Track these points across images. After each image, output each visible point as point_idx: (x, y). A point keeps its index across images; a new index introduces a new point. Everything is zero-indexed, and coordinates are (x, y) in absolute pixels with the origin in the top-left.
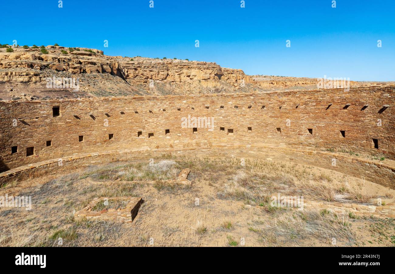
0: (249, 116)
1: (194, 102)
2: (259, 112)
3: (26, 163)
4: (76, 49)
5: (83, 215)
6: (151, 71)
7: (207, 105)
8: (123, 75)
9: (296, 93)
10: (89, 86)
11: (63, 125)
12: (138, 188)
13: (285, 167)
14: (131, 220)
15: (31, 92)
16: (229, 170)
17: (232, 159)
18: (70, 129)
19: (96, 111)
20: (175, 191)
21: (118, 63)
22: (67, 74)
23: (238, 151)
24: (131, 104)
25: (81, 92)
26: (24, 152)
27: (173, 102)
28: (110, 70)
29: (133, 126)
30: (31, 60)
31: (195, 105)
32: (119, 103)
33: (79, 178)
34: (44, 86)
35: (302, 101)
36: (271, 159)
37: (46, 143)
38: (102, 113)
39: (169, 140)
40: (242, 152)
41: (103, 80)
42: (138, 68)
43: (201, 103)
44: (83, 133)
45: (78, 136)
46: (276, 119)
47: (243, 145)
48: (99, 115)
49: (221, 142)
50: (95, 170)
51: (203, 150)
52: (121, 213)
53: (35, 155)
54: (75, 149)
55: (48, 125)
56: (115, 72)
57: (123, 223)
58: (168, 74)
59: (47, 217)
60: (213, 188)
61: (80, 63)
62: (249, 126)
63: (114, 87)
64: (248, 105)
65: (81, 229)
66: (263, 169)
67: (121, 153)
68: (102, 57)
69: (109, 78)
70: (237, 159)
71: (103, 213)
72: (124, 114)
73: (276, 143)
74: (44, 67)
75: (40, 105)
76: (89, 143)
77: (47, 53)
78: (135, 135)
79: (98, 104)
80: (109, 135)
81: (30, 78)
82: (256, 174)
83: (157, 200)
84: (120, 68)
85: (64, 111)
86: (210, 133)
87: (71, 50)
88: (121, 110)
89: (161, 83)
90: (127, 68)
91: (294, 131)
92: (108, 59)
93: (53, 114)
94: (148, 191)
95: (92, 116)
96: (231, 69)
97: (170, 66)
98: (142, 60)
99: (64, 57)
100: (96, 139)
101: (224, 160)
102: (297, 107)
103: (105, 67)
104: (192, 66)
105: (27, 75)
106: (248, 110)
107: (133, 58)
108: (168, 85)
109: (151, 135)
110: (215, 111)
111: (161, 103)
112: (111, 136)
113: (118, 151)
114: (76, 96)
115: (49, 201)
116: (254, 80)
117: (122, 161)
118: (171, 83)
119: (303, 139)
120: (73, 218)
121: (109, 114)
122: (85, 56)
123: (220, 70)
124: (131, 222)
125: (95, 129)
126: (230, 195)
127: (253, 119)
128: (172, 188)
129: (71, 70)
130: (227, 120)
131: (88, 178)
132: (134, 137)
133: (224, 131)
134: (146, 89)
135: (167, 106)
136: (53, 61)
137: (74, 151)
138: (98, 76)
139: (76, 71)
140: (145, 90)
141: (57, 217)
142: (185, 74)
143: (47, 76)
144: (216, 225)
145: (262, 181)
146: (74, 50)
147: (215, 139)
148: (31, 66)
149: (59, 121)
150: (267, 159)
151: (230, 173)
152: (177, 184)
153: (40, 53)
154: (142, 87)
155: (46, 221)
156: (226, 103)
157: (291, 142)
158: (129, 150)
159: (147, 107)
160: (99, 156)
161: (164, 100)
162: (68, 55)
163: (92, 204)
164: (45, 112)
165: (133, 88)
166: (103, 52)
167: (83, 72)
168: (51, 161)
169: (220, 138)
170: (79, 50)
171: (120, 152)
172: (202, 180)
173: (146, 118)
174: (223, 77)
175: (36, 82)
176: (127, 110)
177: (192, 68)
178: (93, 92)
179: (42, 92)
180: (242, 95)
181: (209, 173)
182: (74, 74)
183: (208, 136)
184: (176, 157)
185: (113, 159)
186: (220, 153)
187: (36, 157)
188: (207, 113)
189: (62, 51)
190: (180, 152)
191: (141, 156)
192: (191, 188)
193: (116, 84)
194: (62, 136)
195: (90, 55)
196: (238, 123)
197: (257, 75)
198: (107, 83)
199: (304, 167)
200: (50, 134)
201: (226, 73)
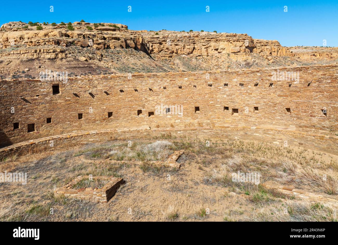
0: (255, 95)
1: (196, 79)
2: (266, 90)
3: (27, 138)
4: (101, 25)
5: (62, 192)
6: (176, 45)
7: (210, 83)
8: (148, 50)
9: (308, 68)
10: (113, 62)
11: (63, 103)
12: (125, 168)
13: (291, 152)
14: (106, 200)
15: (58, 69)
16: (228, 153)
17: (234, 142)
18: (70, 107)
19: (95, 89)
20: (160, 173)
21: (142, 37)
22: (92, 50)
23: (242, 133)
24: (130, 82)
25: (104, 69)
26: (25, 129)
27: (174, 80)
28: (133, 45)
29: (133, 104)
30: (58, 38)
31: (197, 83)
32: (118, 81)
33: (74, 155)
34: (69, 62)
35: (315, 78)
36: (278, 143)
37: (46, 120)
38: (101, 91)
39: (170, 119)
40: (246, 134)
41: (127, 55)
42: (163, 42)
43: (204, 81)
44: (82, 111)
45: (78, 114)
46: (285, 98)
47: (248, 127)
48: (99, 93)
49: (225, 123)
50: (91, 148)
51: (205, 131)
52: (97, 193)
53: (36, 131)
54: (74, 126)
55: (48, 103)
56: (139, 47)
57: (98, 202)
58: (194, 48)
59: (32, 192)
60: (202, 172)
61: (105, 39)
62: (256, 106)
63: (137, 63)
64: (255, 82)
65: (58, 206)
66: (265, 153)
67: (120, 132)
68: (126, 31)
69: (132, 53)
70: (240, 142)
71: (80, 192)
72: (124, 92)
73: (285, 125)
74: (70, 44)
75: (40, 83)
76: (89, 121)
77: (73, 30)
78: (135, 114)
79: (97, 82)
80: (109, 113)
81: (57, 55)
82: (255, 158)
83: (139, 181)
84: (144, 43)
85: (64, 89)
86: (213, 113)
87: (96, 26)
88: (120, 88)
89: (186, 58)
90: (152, 42)
91: (305, 112)
92: (132, 33)
93: (53, 92)
94: (133, 172)
95: (91, 94)
96: (265, 40)
97: (196, 39)
98: (167, 33)
99: (89, 33)
100: (96, 117)
101: (226, 142)
102: (309, 85)
103: (128, 42)
104: (220, 38)
105: (54, 52)
106: (255, 88)
107: (158, 32)
108: (194, 60)
109: (151, 114)
110: (218, 89)
111: (161, 81)
112: (110, 114)
113: (117, 129)
114: (100, 73)
115: (39, 177)
116: (292, 52)
117: (121, 139)
118: (198, 57)
119: (315, 122)
120: (53, 194)
121: (108, 92)
122: (109, 32)
123: (252, 41)
124: (105, 202)
125: (94, 107)
126: (217, 180)
127: (260, 97)
128: (158, 170)
129: (95, 46)
130: (232, 99)
131: (82, 155)
132: (134, 115)
133: (228, 111)
134: (171, 64)
135: (168, 84)
136: (79, 37)
137: (73, 129)
138: (122, 51)
139: (100, 47)
140: (169, 65)
141: (41, 192)
142: (212, 48)
143: (73, 53)
144: (191, 212)
145: (260, 167)
146: (99, 26)
147: (219, 120)
148: (58, 43)
149: (59, 99)
150: (274, 143)
151: (227, 157)
152: (164, 166)
153: (66, 29)
154: (167, 62)
155: (30, 196)
156: (231, 80)
157: (302, 124)
158: (128, 129)
159: (147, 84)
160: (97, 134)
161: (164, 77)
162: (93, 30)
163: (74, 181)
164: (45, 90)
165: (157, 64)
166: (127, 26)
167: (107, 48)
168: (50, 138)
169: (224, 118)
170: (104, 26)
171: (118, 131)
172: (193, 163)
173: (146, 96)
174: (255, 49)
175: (62, 59)
176: (126, 88)
177: (220, 40)
178: (116, 68)
179: (67, 68)
180: (248, 72)
181: (204, 155)
182: (98, 50)
183: (211, 115)
184: (176, 138)
185: (111, 137)
186: (223, 135)
187: (36, 133)
188: (210, 92)
189: (88, 27)
190: (180, 132)
191: (140, 135)
192: (178, 170)
193: (140, 59)
194: (62, 114)
195: (114, 30)
196: (243, 102)
197: (296, 47)
198: (130, 59)
199: (314, 153)
200: (50, 111)
201: (259, 45)
